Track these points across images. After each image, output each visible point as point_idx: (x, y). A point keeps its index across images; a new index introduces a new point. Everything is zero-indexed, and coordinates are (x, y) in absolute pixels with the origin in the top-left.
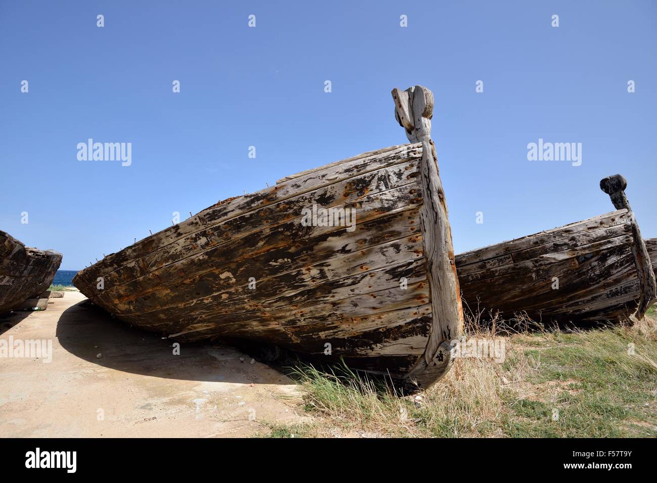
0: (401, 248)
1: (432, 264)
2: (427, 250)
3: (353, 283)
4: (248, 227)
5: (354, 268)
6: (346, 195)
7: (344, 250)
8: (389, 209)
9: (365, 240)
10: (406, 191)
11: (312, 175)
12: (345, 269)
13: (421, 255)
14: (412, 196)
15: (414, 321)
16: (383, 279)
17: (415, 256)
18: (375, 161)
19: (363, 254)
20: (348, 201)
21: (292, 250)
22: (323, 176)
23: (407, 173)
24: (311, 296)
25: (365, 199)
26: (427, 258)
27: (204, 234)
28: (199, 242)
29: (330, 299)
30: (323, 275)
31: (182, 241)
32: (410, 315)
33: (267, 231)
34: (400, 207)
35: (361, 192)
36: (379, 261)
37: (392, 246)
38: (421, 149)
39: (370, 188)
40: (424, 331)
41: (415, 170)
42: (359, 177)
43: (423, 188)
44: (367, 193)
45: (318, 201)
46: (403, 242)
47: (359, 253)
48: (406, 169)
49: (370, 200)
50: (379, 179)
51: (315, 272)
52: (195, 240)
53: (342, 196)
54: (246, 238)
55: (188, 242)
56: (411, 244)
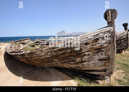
0: (103, 54)
1: (110, 58)
2: (109, 55)
3: (89, 61)
4: (64, 51)
5: (90, 59)
6: (92, 43)
7: (88, 55)
8: (103, 46)
9: (94, 53)
10: (107, 41)
11: (84, 37)
12: (88, 59)
13: (108, 56)
14: (108, 42)
15: (103, 69)
16: (97, 61)
17: (106, 56)
18: (101, 33)
19: (93, 55)
20: (93, 44)
21: (75, 55)
22: (87, 38)
23: (109, 36)
24: (77, 63)
25: (97, 43)
26: (109, 57)
27: (50, 52)
28: (48, 54)
29: (82, 64)
30: (82, 60)
31: (43, 53)
32: (102, 68)
33: (69, 52)
34: (105, 45)
35: (97, 42)
36: (97, 57)
37: (101, 54)
38: (113, 29)
39: (99, 40)
40: (105, 71)
41: (110, 35)
42: (97, 37)
43: (112, 40)
44: (98, 42)
45: (85, 44)
46: (103, 53)
47: (92, 55)
48: (108, 35)
49: (98, 43)
50: (102, 38)
51: (80, 59)
52: (47, 53)
53: (91, 43)
54: (63, 53)
55: (45, 53)
56: (105, 54)
